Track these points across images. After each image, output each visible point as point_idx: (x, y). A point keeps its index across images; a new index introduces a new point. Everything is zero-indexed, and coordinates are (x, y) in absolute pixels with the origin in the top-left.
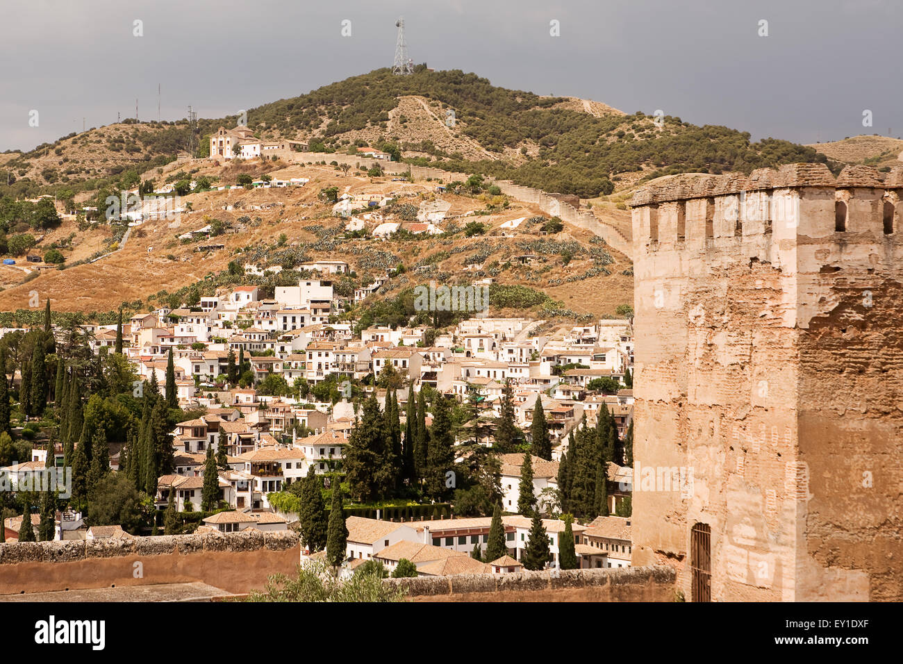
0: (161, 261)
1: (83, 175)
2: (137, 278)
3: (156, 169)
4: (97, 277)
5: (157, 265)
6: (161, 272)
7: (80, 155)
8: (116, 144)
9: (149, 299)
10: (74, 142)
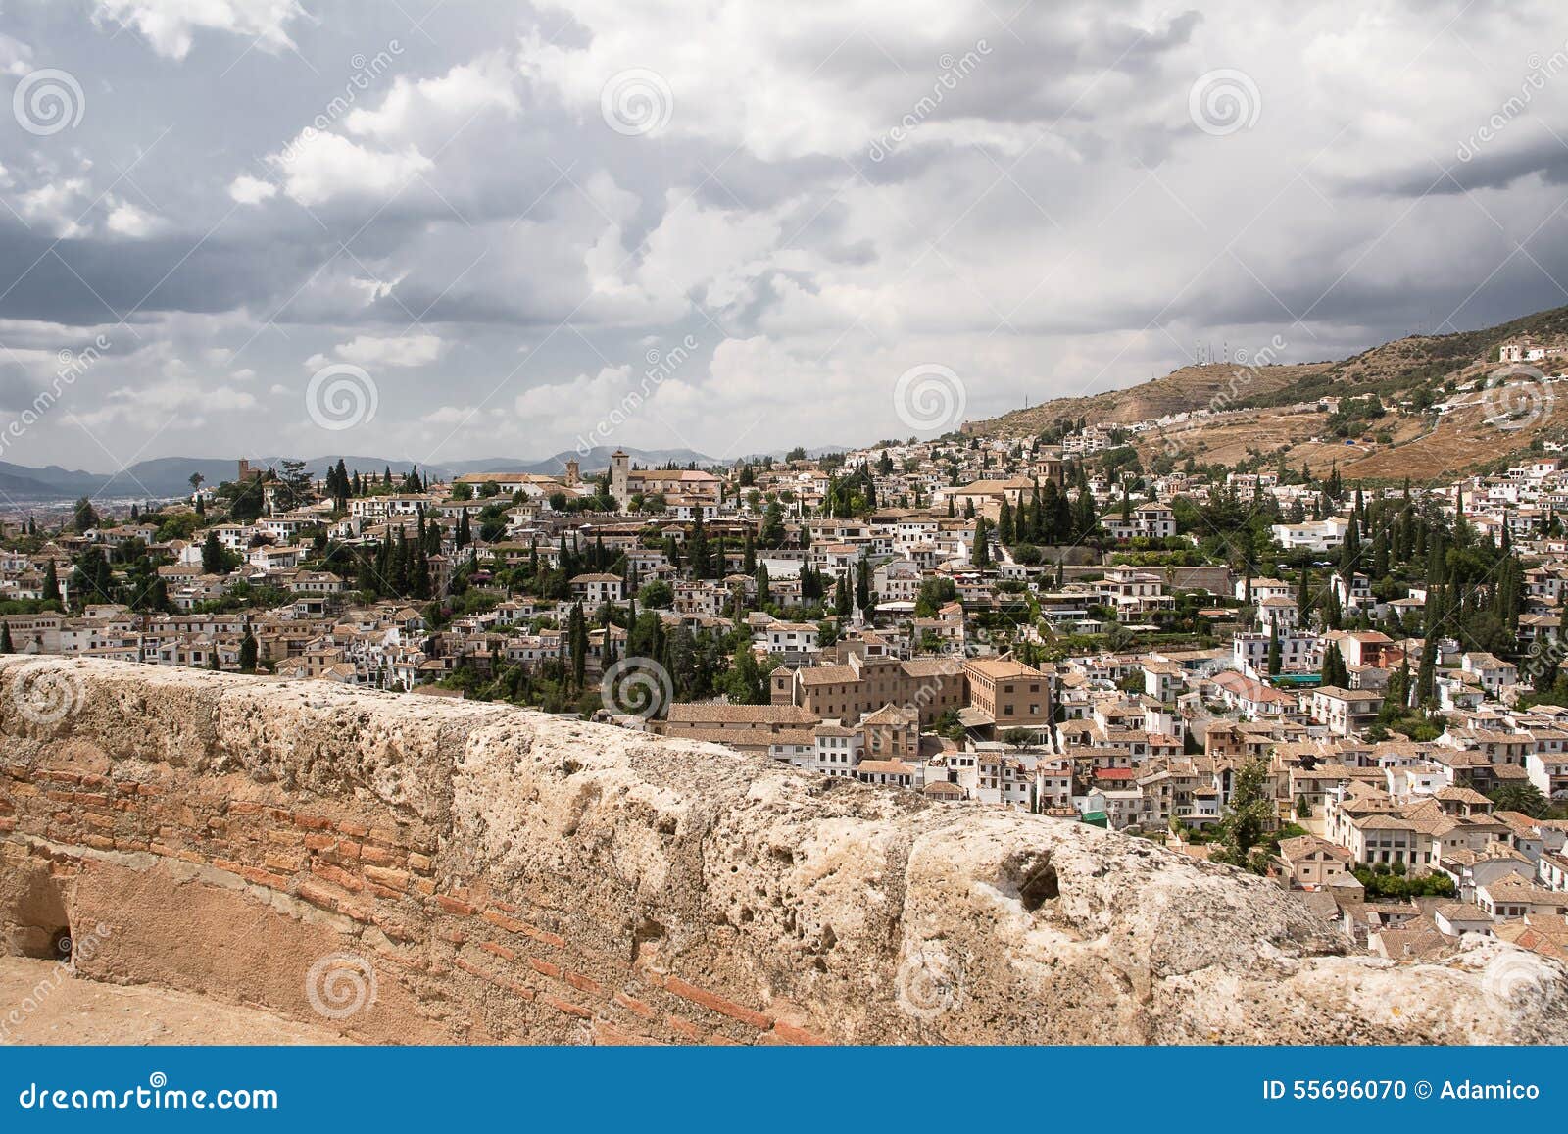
0: (1469, 440)
1: (1382, 376)
2: (1452, 453)
3: (1455, 372)
4: (1421, 453)
5: (1467, 443)
6: (1471, 449)
7: (1381, 363)
8: (1405, 354)
9: (1463, 469)
10: (1374, 354)
